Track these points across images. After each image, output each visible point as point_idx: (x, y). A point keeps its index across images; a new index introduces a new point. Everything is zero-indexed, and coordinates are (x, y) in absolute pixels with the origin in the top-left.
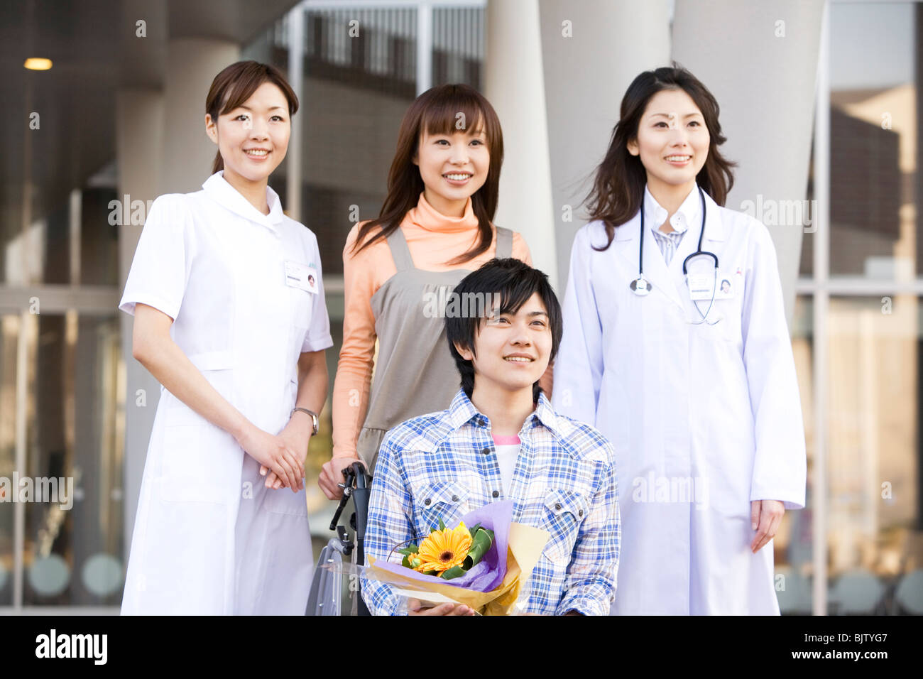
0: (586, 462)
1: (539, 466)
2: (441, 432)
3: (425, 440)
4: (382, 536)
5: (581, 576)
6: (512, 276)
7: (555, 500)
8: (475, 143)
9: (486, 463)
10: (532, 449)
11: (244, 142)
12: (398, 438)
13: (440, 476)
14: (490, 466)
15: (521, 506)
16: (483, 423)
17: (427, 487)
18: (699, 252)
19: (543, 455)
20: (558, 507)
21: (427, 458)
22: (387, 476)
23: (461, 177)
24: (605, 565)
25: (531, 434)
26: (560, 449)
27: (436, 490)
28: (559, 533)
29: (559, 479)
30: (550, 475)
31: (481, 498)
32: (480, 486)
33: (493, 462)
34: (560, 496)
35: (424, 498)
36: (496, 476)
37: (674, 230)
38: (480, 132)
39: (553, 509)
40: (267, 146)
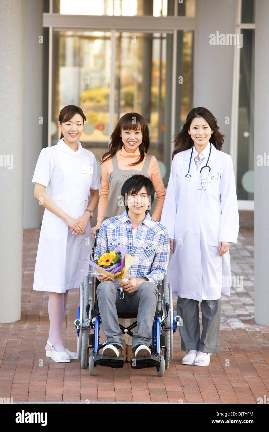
0: (157, 235)
1: (143, 236)
2: (118, 223)
3: (113, 225)
4: (99, 251)
5: (155, 267)
6: (137, 182)
7: (146, 246)
8: (137, 133)
9: (129, 235)
10: (141, 231)
11: (69, 131)
12: (106, 224)
13: (116, 237)
14: (130, 235)
15: (137, 248)
16: (130, 223)
17: (112, 240)
18: (206, 166)
19: (144, 233)
20: (147, 248)
21: (113, 231)
22: (102, 234)
23: (133, 143)
24: (162, 264)
25: (142, 227)
26: (150, 231)
27: (114, 241)
28: (147, 256)
29: (148, 240)
30: (146, 239)
31: (126, 244)
32: (126, 241)
33: (131, 234)
34: (148, 245)
35: (110, 243)
36: (131, 239)
37: (200, 158)
38: (139, 130)
39: (145, 249)
40: (76, 133)
